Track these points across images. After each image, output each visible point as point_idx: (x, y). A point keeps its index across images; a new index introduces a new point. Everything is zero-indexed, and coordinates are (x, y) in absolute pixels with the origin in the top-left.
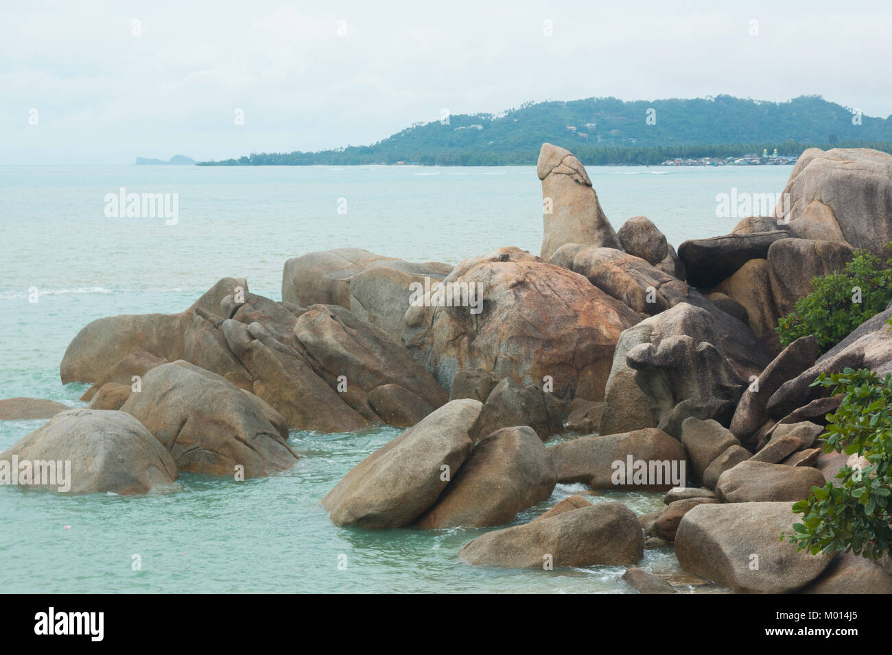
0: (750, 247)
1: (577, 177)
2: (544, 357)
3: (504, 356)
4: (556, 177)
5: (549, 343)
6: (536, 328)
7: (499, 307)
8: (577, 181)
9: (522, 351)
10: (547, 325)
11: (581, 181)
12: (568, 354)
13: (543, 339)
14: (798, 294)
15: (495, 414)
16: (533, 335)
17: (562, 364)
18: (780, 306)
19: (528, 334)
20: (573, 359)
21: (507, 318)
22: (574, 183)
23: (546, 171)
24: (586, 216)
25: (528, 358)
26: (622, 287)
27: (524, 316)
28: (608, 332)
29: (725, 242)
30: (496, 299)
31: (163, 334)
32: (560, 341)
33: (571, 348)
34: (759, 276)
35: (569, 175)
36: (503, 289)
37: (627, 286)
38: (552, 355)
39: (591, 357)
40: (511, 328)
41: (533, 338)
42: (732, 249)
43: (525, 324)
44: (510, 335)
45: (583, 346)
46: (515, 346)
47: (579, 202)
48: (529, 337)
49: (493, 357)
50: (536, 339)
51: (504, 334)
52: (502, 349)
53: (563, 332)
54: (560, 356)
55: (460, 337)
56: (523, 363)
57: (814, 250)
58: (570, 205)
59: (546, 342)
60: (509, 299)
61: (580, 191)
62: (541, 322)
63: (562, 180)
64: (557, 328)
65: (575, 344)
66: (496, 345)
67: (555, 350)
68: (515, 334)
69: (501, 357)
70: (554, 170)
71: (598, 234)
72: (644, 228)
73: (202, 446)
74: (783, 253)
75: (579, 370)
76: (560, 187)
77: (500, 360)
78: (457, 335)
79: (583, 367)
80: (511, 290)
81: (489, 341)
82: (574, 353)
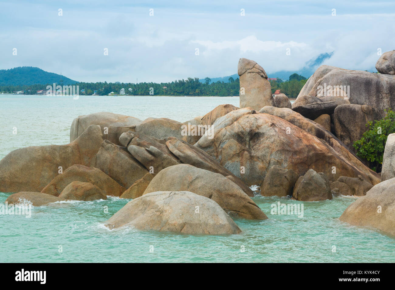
0: (324, 108)
1: (262, 74)
2: (293, 160)
3: (274, 160)
4: (249, 74)
5: (295, 153)
6: (288, 146)
7: (266, 136)
8: (262, 76)
9: (283, 157)
10: (293, 144)
11: (264, 76)
12: (304, 158)
13: (292, 151)
14: (353, 129)
15: (310, 187)
16: (288, 149)
17: (302, 163)
18: (339, 135)
19: (286, 149)
20: (307, 161)
21: (274, 141)
22: (261, 77)
23: (244, 71)
24: (266, 93)
25: (286, 161)
26: (305, 126)
27: (282, 140)
28: (319, 147)
29: (315, 106)
30: (264, 132)
31: (63, 156)
32: (299, 152)
33: (305, 155)
34: (327, 122)
35: (258, 73)
36: (267, 127)
37: (308, 125)
38: (297, 159)
39: (314, 159)
40: (277, 146)
41: (288, 150)
42: (317, 109)
43: (283, 144)
44: (277, 149)
45: (311, 154)
46: (279, 155)
47: (263, 86)
48: (286, 150)
49: (267, 161)
50: (289, 151)
51: (273, 149)
52: (272, 157)
53: (300, 147)
54: (301, 159)
55: (242, 152)
56: (283, 163)
57: (362, 109)
58: (258, 88)
59: (294, 152)
60: (272, 132)
61: (263, 81)
62: (290, 143)
63: (254, 75)
64: (297, 146)
65: (307, 153)
66: (268, 155)
67: (298, 157)
68: (280, 149)
69: (272, 161)
70: (248, 71)
71: (271, 102)
72: (286, 99)
73: (228, 209)
74: (345, 111)
75: (309, 166)
76: (252, 79)
77: (271, 162)
78: (241, 150)
79: (311, 164)
80: (271, 128)
81: (264, 153)
82: (308, 157)
